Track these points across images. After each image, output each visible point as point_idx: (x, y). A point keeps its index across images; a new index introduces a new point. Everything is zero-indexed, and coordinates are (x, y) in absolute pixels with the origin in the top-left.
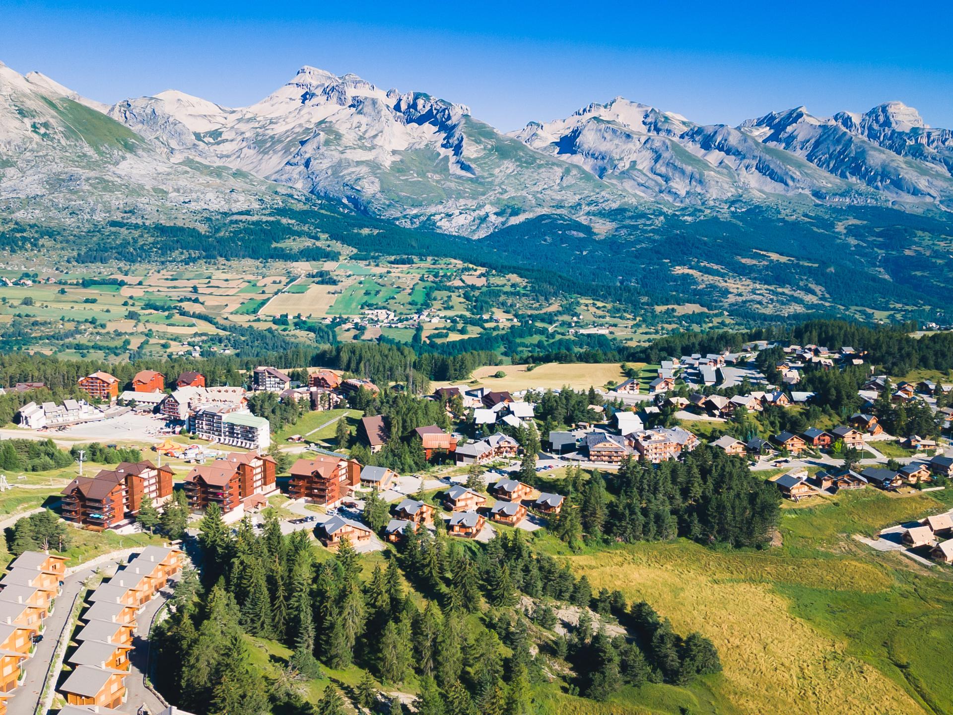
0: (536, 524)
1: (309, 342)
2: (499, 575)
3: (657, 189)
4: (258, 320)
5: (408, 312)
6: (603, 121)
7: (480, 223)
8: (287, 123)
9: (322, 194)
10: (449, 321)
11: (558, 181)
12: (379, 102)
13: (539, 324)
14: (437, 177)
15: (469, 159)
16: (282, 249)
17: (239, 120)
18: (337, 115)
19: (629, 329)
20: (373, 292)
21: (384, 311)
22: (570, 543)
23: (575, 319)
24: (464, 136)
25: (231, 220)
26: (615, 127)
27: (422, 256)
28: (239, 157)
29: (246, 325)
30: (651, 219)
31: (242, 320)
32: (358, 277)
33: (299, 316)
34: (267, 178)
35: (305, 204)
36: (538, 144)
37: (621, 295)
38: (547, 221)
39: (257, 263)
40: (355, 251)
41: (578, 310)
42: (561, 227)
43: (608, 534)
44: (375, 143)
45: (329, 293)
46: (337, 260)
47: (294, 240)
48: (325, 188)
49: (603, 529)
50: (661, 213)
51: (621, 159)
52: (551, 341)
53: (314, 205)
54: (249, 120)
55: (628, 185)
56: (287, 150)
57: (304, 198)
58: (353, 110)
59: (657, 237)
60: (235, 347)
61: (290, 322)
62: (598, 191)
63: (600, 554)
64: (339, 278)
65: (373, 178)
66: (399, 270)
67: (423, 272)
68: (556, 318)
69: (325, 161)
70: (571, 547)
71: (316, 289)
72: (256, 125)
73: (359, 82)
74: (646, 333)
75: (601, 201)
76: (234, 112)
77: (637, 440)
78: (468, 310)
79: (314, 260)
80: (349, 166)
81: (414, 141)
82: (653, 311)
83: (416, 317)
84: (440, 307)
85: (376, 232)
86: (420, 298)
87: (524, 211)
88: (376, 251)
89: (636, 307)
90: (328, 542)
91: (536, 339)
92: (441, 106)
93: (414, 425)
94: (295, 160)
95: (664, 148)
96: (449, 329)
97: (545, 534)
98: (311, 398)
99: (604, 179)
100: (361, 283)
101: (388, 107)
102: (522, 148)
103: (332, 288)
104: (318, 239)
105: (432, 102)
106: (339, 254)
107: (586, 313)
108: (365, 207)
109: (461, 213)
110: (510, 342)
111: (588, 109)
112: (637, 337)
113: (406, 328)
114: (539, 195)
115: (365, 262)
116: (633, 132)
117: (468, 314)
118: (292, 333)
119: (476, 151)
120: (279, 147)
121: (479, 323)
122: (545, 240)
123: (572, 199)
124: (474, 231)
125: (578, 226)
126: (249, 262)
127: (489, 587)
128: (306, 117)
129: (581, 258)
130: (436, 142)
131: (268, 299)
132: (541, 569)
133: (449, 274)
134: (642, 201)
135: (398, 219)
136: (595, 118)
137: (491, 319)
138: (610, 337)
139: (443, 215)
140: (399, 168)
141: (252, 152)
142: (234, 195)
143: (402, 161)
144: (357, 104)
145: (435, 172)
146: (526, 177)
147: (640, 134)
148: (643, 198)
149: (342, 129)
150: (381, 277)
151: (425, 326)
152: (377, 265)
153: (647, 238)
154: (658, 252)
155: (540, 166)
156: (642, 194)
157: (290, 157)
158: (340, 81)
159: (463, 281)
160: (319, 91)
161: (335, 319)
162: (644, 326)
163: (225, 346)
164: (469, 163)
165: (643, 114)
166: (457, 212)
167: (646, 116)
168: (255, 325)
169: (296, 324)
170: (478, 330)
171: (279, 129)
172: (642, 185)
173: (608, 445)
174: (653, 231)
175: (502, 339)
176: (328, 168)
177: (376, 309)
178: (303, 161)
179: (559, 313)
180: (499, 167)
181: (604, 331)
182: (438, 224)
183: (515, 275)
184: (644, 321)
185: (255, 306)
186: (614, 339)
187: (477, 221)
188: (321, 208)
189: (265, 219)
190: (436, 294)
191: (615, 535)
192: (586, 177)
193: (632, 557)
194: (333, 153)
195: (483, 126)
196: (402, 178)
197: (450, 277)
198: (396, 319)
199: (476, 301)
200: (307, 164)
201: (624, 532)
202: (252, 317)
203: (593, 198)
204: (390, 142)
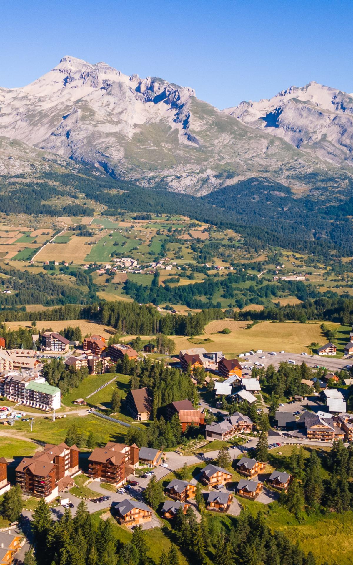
0: (270, 497)
1: (71, 285)
2: (248, 552)
3: (343, 157)
4: (32, 266)
5: (148, 260)
6: (300, 101)
7: (203, 184)
8: (52, 101)
9: (79, 159)
10: (180, 268)
11: (264, 150)
12: (124, 85)
13: (250, 272)
14: (168, 146)
15: (194, 132)
16: (50, 207)
17: (15, 98)
18: (91, 96)
19: (321, 277)
20: (120, 244)
21: (129, 260)
22: (296, 514)
23: (278, 267)
24: (191, 114)
25: (9, 182)
26: (310, 107)
27: (158, 213)
28: (14, 128)
29: (23, 270)
30: (337, 182)
31: (20, 266)
32: (108, 231)
33: (63, 263)
34: (36, 145)
35: (66, 168)
36: (248, 119)
37: (315, 248)
38: (255, 183)
39: (30, 217)
40: (106, 208)
41: (281, 260)
42: (266, 188)
43: (324, 506)
44: (121, 118)
45: (86, 243)
46: (92, 216)
47: (58, 198)
48: (81, 154)
49: (320, 501)
50: (346, 178)
51: (315, 132)
52: (260, 286)
53: (74, 169)
54: (23, 98)
55: (320, 154)
56: (51, 123)
57: (65, 163)
58: (104, 91)
59: (343, 198)
60: (14, 288)
61: (56, 268)
62: (296, 158)
63: (319, 524)
64: (94, 231)
65: (119, 147)
66: (140, 224)
67: (159, 226)
68: (263, 267)
69: (82, 133)
70: (297, 518)
71: (76, 240)
72: (28, 102)
73: (109, 69)
74: (335, 280)
75: (299, 166)
76: (10, 91)
77: (343, 423)
78: (194, 259)
79: (74, 215)
80: (101, 136)
81: (151, 116)
82: (340, 262)
83: (154, 265)
84: (172, 256)
85: (122, 192)
86: (157, 249)
87: (238, 175)
88: (122, 208)
89: (326, 257)
90: (121, 520)
91: (248, 284)
92: (172, 88)
93: (171, 398)
94: (58, 132)
95: (349, 124)
96: (180, 275)
97: (277, 506)
98: (88, 364)
99: (301, 148)
100: (110, 235)
101: (130, 88)
102: (237, 123)
103: (88, 239)
104: (76, 197)
105: (166, 85)
106: (93, 210)
107: (287, 263)
108: (113, 171)
109: (187, 176)
110: (228, 287)
111: (288, 91)
112: (327, 283)
113: (146, 274)
114: (249, 162)
115: (113, 218)
116: (324, 111)
117: (194, 263)
118: (59, 276)
119: (199, 126)
120: (45, 120)
121: (203, 270)
122: (254, 198)
123: (275, 165)
124: (198, 190)
125: (280, 188)
126: (23, 217)
127: (241, 561)
128: (67, 97)
129: (282, 214)
130: (168, 117)
131: (40, 248)
132: (278, 545)
133: (179, 229)
134: (331, 167)
135: (138, 180)
136: (294, 99)
137: (213, 268)
138: (306, 283)
139: (173, 177)
140: (139, 139)
141: (24, 124)
142: (12, 161)
143: (141, 133)
144: (107, 86)
145: (167, 142)
146: (239, 146)
147: (330, 112)
148: (331, 164)
149: (95, 106)
150: (126, 230)
151: (162, 273)
152: (123, 221)
153: (335, 198)
154: (343, 210)
155: (250, 138)
156: (331, 161)
157: (54, 129)
158: (94, 68)
159: (191, 236)
160: (77, 76)
161: (91, 265)
162: (333, 274)
163: (7, 287)
164: (194, 135)
165: (332, 96)
166: (184, 175)
167: (335, 97)
168: (30, 270)
169: (61, 270)
170: (203, 276)
171: (46, 106)
172: (331, 153)
173: (321, 426)
174: (340, 192)
175: (222, 285)
176: (84, 139)
177: (123, 257)
178: (65, 133)
179: (267, 263)
180: (218, 138)
181: (301, 278)
182: (170, 184)
183: (231, 231)
184: (333, 270)
185: (30, 254)
186: (310, 285)
187: (200, 183)
188: (79, 172)
189: (36, 181)
190: (169, 245)
191: (329, 506)
192: (286, 147)
193: (342, 525)
194: (88, 126)
195: (206, 105)
196: (142, 147)
197: (180, 232)
198: (138, 266)
199: (201, 252)
200: (68, 135)
201: (336, 504)
202: (27, 263)
203: (292, 164)
204: (132, 117)
